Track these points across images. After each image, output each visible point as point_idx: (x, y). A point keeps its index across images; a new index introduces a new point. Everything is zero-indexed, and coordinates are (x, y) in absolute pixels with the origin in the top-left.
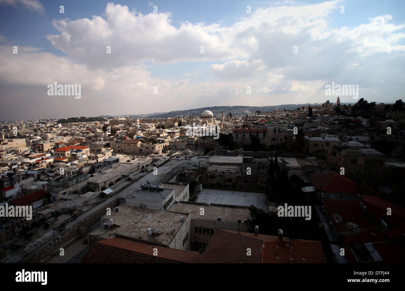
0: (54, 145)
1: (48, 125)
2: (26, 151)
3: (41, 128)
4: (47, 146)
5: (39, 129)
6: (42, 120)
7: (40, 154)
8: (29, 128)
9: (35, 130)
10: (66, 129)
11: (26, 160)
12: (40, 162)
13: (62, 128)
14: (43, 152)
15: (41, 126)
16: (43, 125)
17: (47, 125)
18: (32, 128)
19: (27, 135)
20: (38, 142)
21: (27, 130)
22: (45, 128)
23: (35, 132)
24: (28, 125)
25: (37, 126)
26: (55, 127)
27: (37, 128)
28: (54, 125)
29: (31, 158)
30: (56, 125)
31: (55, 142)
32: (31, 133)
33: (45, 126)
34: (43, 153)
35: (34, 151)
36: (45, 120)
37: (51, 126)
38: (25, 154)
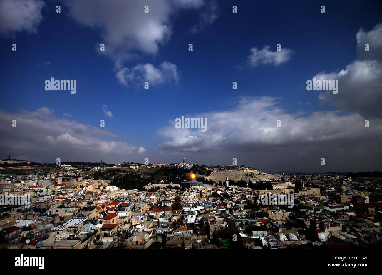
0: (351, 199)
1: (338, 178)
2: (324, 200)
3: (331, 180)
4: (344, 198)
5: (330, 181)
6: (331, 173)
7: (338, 205)
8: (321, 179)
9: (326, 182)
10: (358, 183)
11: (327, 208)
12: (341, 213)
13: (352, 181)
14: (340, 203)
15: (331, 179)
16: (333, 178)
17: (336, 178)
18: (323, 180)
19: (320, 185)
20: (333, 192)
21: (319, 181)
22: (335, 181)
23: (327, 184)
24: (319, 177)
25: (327, 178)
26: (344, 181)
27: (327, 179)
28: (343, 178)
29: (331, 207)
30: (345, 178)
31: (352, 196)
32: (323, 184)
33: (335, 179)
34: (341, 205)
35: (332, 201)
36: (333, 173)
37: (341, 179)
38: (324, 202)
